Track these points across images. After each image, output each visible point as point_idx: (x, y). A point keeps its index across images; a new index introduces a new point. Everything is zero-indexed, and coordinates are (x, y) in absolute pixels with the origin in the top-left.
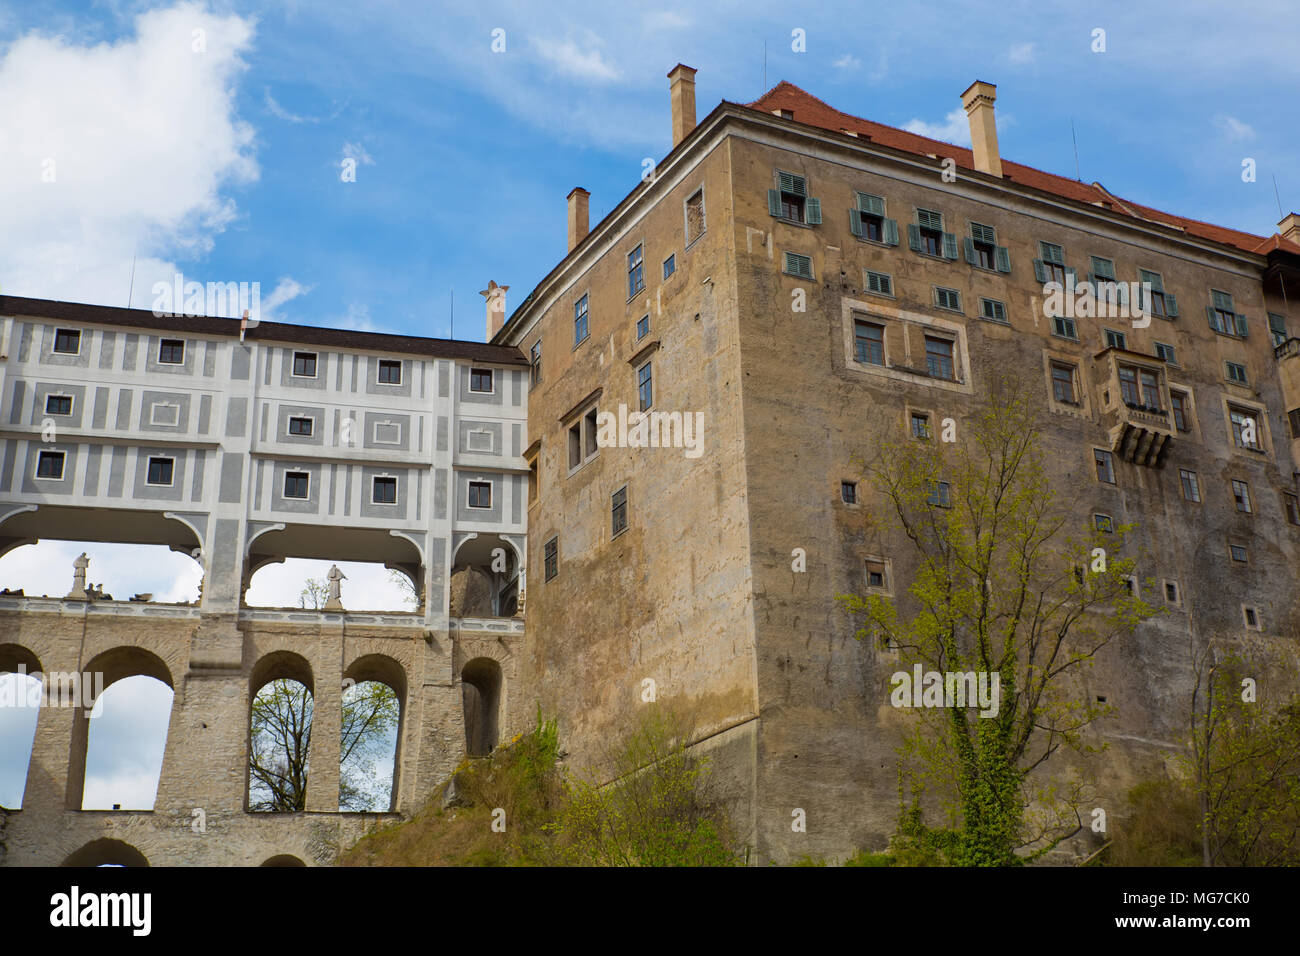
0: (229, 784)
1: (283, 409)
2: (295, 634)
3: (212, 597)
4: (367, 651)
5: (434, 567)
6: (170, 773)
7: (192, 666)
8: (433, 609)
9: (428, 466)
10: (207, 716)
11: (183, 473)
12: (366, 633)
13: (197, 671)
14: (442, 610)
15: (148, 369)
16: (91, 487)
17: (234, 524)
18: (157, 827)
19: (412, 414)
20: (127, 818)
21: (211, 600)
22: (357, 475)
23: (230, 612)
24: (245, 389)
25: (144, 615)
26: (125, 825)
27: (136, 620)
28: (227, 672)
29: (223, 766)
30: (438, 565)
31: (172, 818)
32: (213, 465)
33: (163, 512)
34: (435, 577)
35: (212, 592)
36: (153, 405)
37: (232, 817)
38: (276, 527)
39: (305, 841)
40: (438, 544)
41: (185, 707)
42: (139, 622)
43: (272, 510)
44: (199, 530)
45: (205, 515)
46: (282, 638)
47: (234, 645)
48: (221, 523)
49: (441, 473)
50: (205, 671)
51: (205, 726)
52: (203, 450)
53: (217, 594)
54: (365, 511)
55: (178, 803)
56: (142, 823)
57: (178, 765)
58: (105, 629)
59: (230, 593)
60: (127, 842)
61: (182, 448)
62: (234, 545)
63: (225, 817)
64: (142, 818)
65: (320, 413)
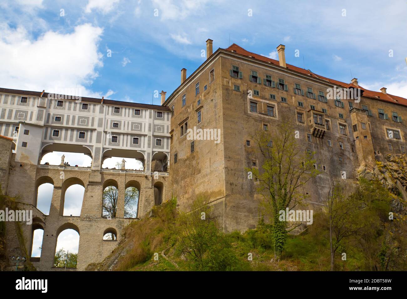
0: (98, 211)
1: (112, 121)
2: (114, 175)
3: (94, 166)
4: (131, 180)
5: (148, 160)
6: (84, 208)
7: (89, 182)
8: (147, 170)
9: (146, 135)
10: (93, 194)
11: (87, 136)
12: (131, 175)
13: (90, 184)
14: (149, 170)
15: (79, 111)
16: (65, 139)
17: (100, 148)
18: (81, 220)
19: (143, 123)
20: (74, 218)
21: (94, 167)
22: (129, 137)
23: (98, 170)
24: (102, 116)
25: (78, 170)
26: (73, 219)
27: (76, 171)
28: (98, 184)
29: (96, 206)
30: (148, 159)
31: (84, 218)
32: (95, 134)
33: (82, 145)
34: (148, 162)
36: (81, 119)
37: (99, 218)
38: (109, 149)
39: (116, 224)
40: (149, 154)
41: (88, 192)
42: (77, 172)
43: (109, 145)
44: (91, 149)
45: (93, 146)
46: (111, 176)
47: (99, 177)
48: (96, 148)
49: (150, 137)
50: (92, 184)
51: (92, 197)
52: (92, 130)
54: (131, 146)
55: (86, 215)
56: (77, 219)
57: (86, 206)
58: (69, 173)
59: (98, 165)
60: (74, 224)
61: (87, 130)
62: (100, 153)
63: (97, 218)
64: (77, 218)
65: (120, 122)
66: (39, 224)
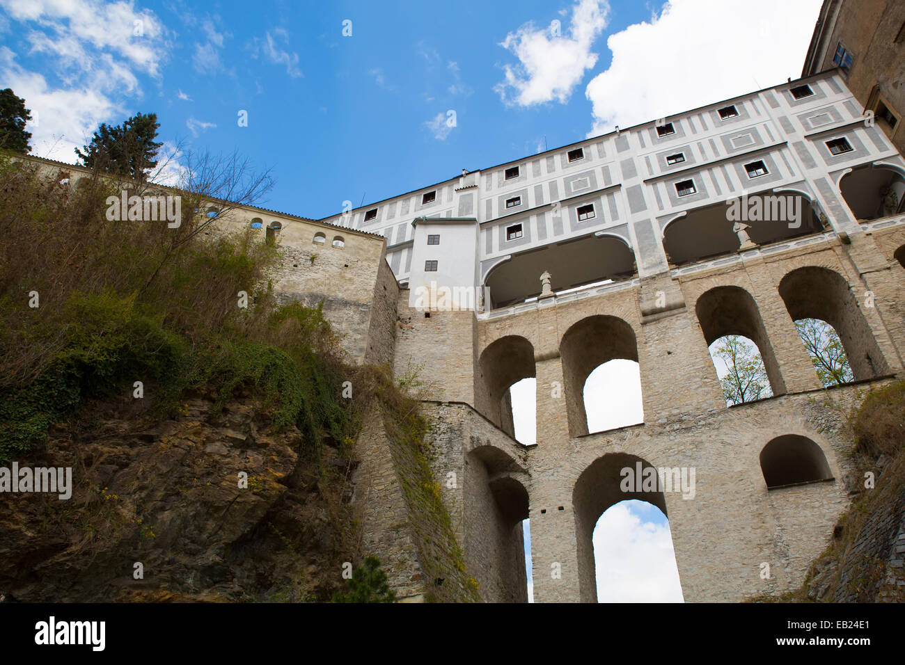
0: (706, 389)
1: (659, 156)
2: (723, 274)
3: (645, 267)
4: (792, 268)
5: (825, 198)
6: (650, 393)
7: (645, 314)
8: (839, 221)
9: (784, 144)
10: (670, 346)
11: (602, 209)
12: (785, 256)
13: (650, 318)
14: (847, 219)
15: (563, 168)
16: (542, 233)
17: (648, 222)
18: (651, 436)
19: (756, 126)
20: (623, 434)
21: (645, 269)
22: (730, 168)
23: (663, 271)
24: (625, 155)
25: (598, 294)
26: (623, 439)
27: (592, 299)
28: (675, 312)
29: (695, 377)
30: (827, 195)
31: (662, 425)
32: (621, 198)
33: (594, 233)
34: (828, 202)
35: (645, 263)
36: (572, 183)
37: (719, 414)
38: (679, 215)
39: (800, 419)
40: (821, 183)
41: (648, 345)
42: (596, 299)
43: (673, 206)
44: (623, 235)
45: (625, 225)
46: (713, 279)
47: (673, 291)
48: (637, 225)
49: (798, 145)
50: (656, 316)
51: (669, 353)
52: (611, 190)
53: (649, 263)
54: (745, 184)
55: (665, 413)
56: (638, 435)
57: (655, 386)
58: (572, 310)
59: (658, 261)
60: (628, 453)
61: (597, 194)
62: (652, 232)
63: (712, 415)
64: (637, 431)
65: (688, 149)
66: (509, 479)
